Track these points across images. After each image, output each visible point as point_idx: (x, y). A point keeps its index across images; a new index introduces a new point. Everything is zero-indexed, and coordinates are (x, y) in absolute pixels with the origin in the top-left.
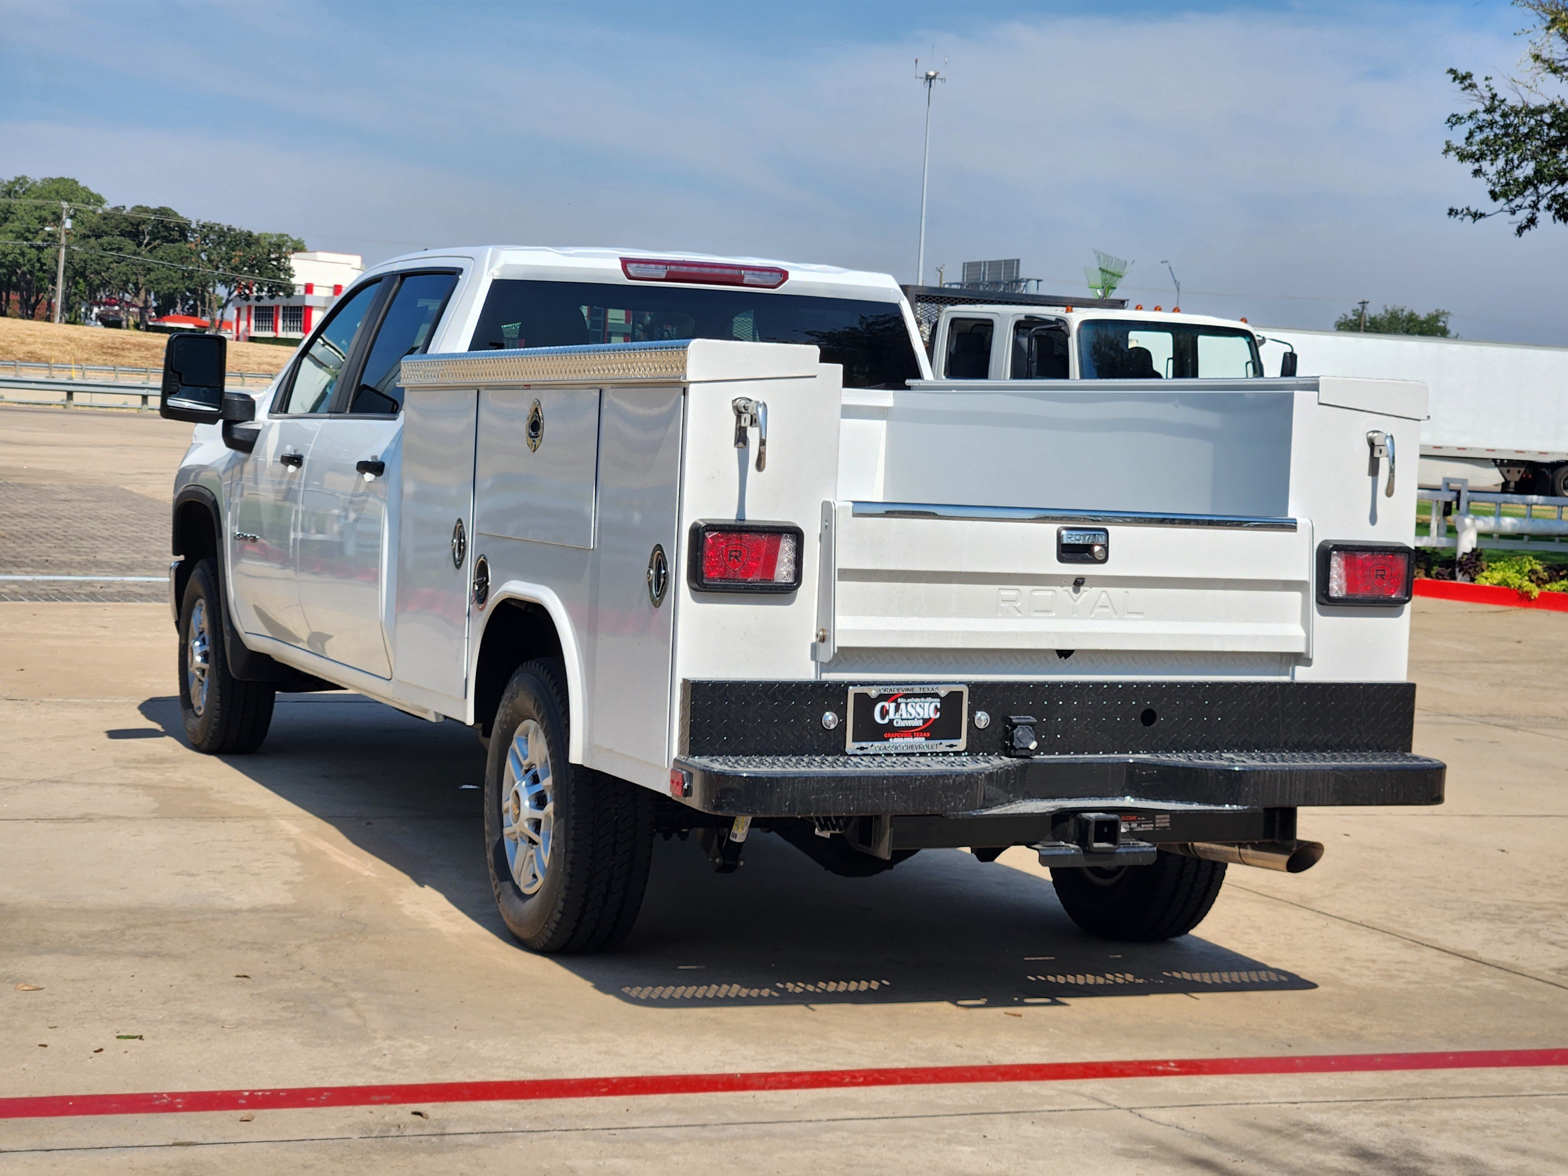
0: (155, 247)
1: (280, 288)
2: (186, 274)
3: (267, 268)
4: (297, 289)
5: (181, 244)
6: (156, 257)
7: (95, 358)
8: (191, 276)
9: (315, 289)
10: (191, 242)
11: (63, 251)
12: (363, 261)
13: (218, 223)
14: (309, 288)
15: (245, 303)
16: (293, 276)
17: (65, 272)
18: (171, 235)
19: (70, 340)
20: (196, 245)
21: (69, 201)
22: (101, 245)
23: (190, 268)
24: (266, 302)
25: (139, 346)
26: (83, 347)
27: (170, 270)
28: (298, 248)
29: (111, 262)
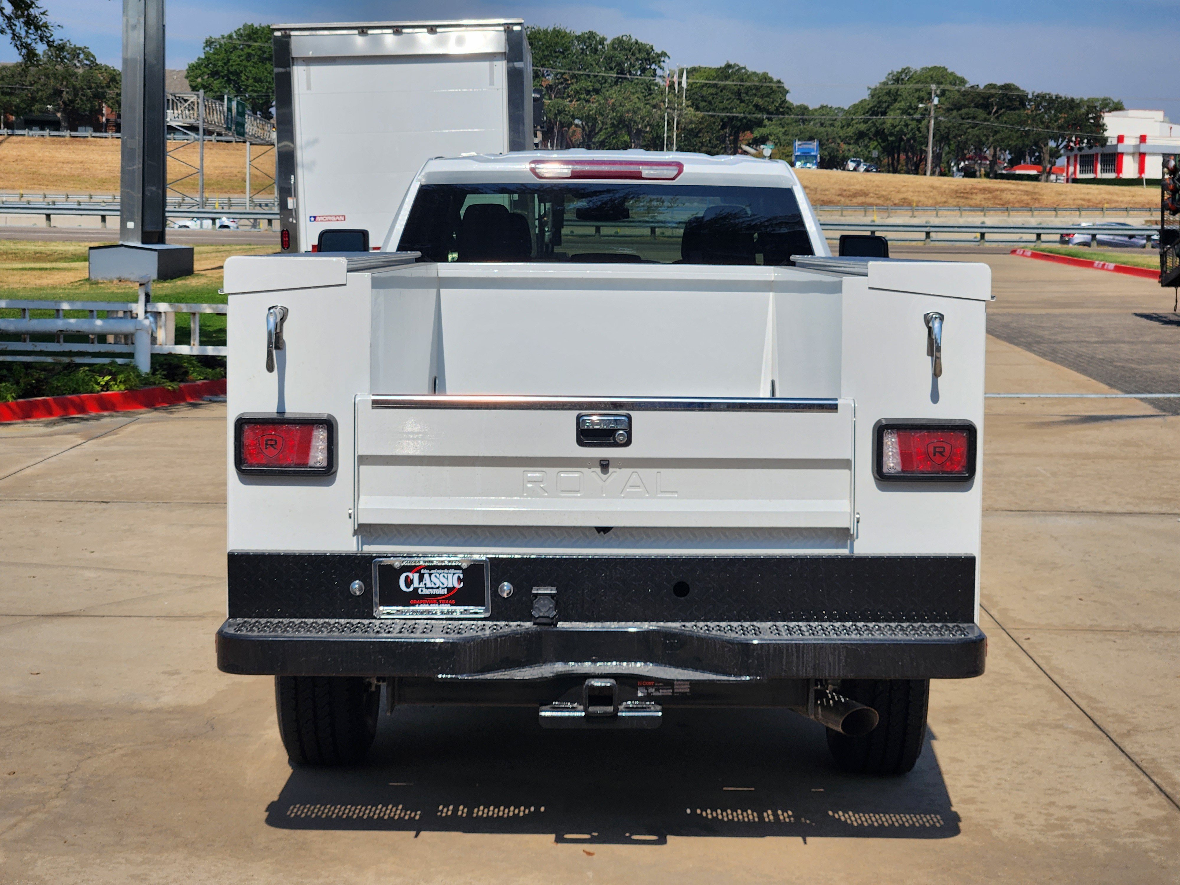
0: (1001, 115)
1: (1097, 140)
2: (1024, 134)
3: (1085, 125)
4: (1109, 140)
5: (1022, 111)
6: (1001, 122)
7: (950, 201)
8: (1027, 133)
9: (1125, 140)
10: (1028, 109)
11: (932, 122)
12: (1165, 116)
13: (1048, 92)
14: (1121, 139)
15: (1072, 154)
16: (1106, 130)
17: (934, 138)
18: (1013, 104)
19: (933, 188)
20: (1032, 111)
21: (939, 83)
22: (961, 115)
23: (1027, 128)
24: (1086, 151)
25: (984, 190)
26: (942, 193)
27: (1011, 131)
28: (1118, 107)
29: (968, 128)
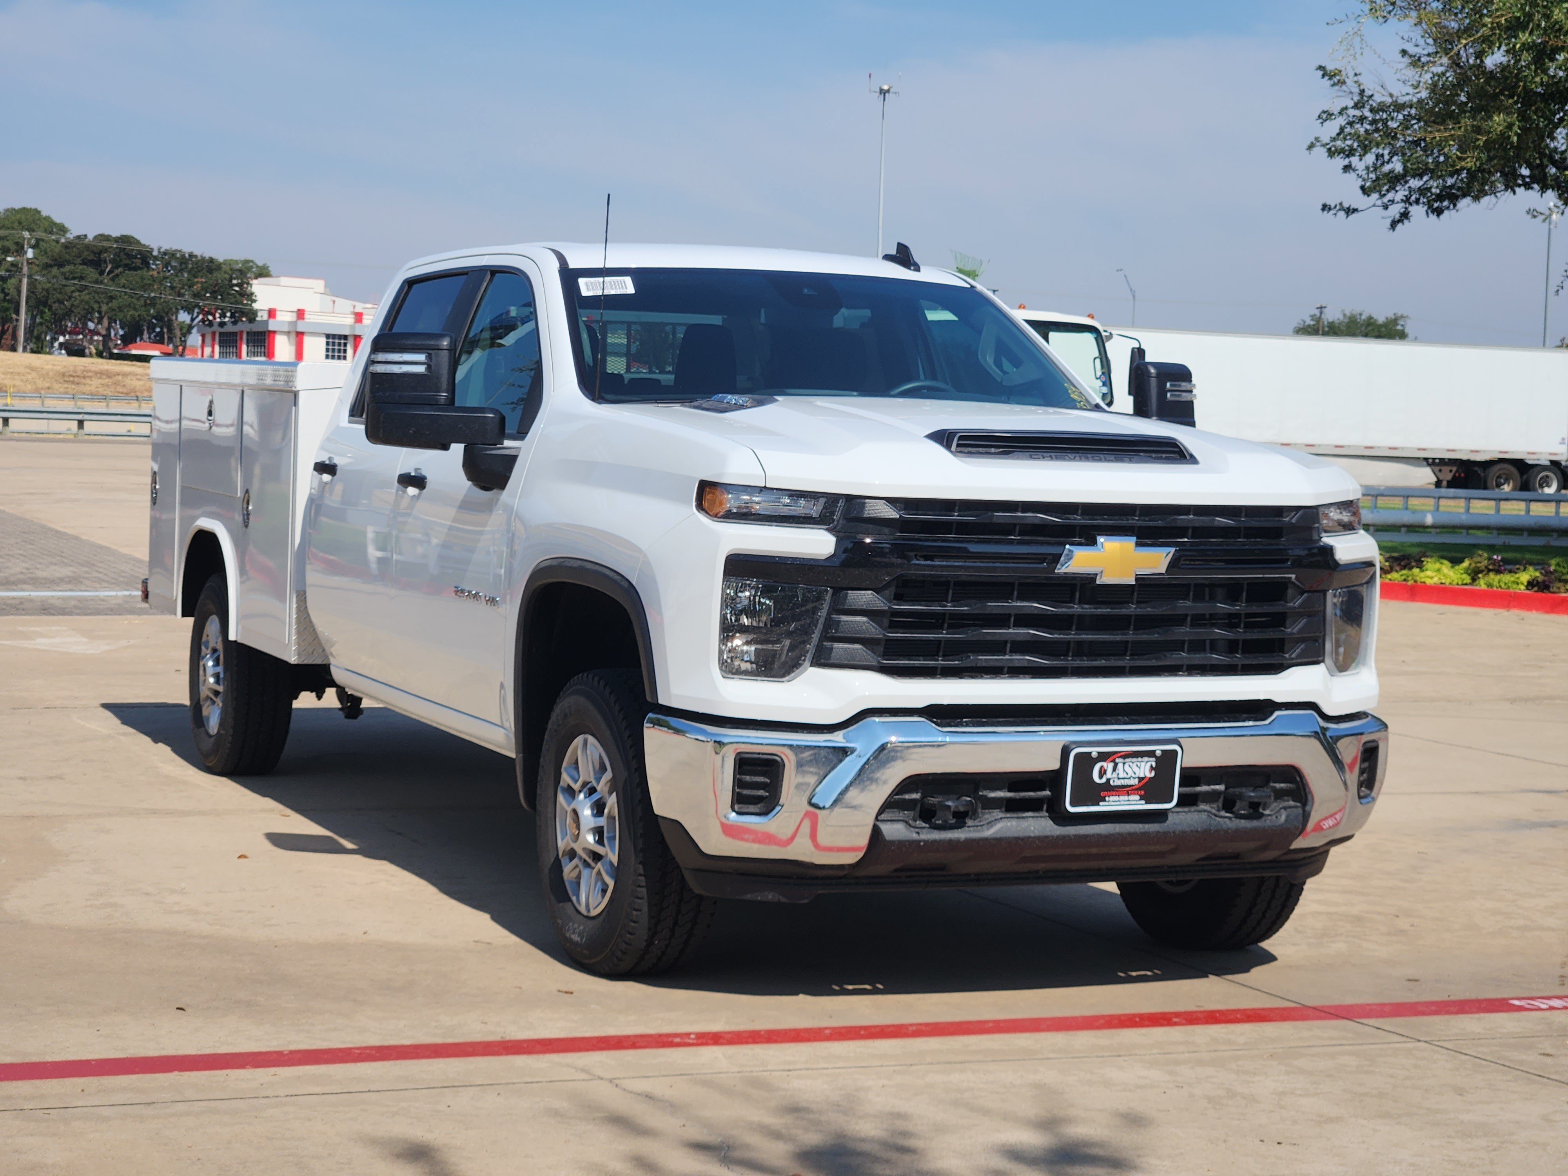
0: (117, 275)
1: (243, 313)
2: (148, 302)
3: (229, 294)
4: (259, 314)
5: (144, 272)
6: (118, 285)
7: (57, 386)
8: (153, 302)
9: (278, 313)
10: (153, 269)
11: (25, 281)
12: (326, 286)
13: (179, 249)
14: (272, 313)
15: (208, 330)
16: (255, 301)
17: (27, 302)
18: (133, 262)
19: (32, 369)
20: (158, 273)
21: (31, 230)
22: (63, 274)
23: (153, 295)
24: (230, 328)
25: (101, 374)
26: (45, 376)
27: (132, 297)
28: (263, 273)
29: (73, 292)
